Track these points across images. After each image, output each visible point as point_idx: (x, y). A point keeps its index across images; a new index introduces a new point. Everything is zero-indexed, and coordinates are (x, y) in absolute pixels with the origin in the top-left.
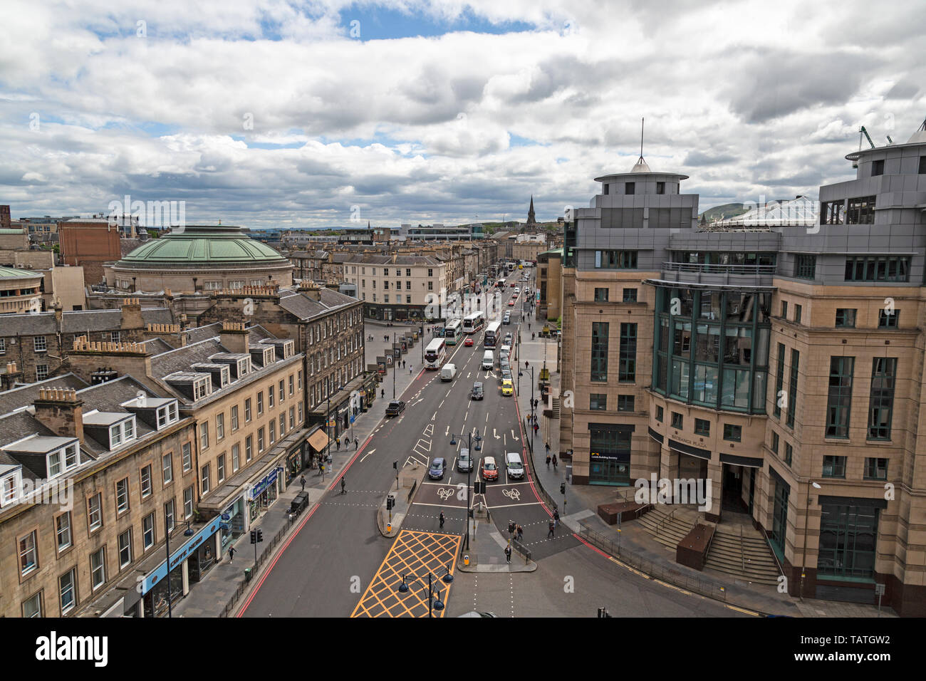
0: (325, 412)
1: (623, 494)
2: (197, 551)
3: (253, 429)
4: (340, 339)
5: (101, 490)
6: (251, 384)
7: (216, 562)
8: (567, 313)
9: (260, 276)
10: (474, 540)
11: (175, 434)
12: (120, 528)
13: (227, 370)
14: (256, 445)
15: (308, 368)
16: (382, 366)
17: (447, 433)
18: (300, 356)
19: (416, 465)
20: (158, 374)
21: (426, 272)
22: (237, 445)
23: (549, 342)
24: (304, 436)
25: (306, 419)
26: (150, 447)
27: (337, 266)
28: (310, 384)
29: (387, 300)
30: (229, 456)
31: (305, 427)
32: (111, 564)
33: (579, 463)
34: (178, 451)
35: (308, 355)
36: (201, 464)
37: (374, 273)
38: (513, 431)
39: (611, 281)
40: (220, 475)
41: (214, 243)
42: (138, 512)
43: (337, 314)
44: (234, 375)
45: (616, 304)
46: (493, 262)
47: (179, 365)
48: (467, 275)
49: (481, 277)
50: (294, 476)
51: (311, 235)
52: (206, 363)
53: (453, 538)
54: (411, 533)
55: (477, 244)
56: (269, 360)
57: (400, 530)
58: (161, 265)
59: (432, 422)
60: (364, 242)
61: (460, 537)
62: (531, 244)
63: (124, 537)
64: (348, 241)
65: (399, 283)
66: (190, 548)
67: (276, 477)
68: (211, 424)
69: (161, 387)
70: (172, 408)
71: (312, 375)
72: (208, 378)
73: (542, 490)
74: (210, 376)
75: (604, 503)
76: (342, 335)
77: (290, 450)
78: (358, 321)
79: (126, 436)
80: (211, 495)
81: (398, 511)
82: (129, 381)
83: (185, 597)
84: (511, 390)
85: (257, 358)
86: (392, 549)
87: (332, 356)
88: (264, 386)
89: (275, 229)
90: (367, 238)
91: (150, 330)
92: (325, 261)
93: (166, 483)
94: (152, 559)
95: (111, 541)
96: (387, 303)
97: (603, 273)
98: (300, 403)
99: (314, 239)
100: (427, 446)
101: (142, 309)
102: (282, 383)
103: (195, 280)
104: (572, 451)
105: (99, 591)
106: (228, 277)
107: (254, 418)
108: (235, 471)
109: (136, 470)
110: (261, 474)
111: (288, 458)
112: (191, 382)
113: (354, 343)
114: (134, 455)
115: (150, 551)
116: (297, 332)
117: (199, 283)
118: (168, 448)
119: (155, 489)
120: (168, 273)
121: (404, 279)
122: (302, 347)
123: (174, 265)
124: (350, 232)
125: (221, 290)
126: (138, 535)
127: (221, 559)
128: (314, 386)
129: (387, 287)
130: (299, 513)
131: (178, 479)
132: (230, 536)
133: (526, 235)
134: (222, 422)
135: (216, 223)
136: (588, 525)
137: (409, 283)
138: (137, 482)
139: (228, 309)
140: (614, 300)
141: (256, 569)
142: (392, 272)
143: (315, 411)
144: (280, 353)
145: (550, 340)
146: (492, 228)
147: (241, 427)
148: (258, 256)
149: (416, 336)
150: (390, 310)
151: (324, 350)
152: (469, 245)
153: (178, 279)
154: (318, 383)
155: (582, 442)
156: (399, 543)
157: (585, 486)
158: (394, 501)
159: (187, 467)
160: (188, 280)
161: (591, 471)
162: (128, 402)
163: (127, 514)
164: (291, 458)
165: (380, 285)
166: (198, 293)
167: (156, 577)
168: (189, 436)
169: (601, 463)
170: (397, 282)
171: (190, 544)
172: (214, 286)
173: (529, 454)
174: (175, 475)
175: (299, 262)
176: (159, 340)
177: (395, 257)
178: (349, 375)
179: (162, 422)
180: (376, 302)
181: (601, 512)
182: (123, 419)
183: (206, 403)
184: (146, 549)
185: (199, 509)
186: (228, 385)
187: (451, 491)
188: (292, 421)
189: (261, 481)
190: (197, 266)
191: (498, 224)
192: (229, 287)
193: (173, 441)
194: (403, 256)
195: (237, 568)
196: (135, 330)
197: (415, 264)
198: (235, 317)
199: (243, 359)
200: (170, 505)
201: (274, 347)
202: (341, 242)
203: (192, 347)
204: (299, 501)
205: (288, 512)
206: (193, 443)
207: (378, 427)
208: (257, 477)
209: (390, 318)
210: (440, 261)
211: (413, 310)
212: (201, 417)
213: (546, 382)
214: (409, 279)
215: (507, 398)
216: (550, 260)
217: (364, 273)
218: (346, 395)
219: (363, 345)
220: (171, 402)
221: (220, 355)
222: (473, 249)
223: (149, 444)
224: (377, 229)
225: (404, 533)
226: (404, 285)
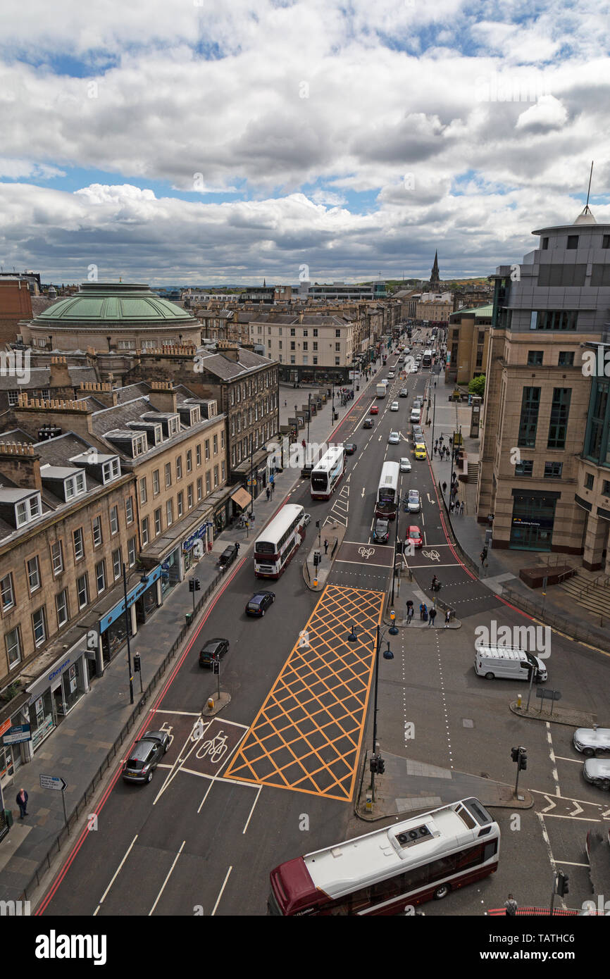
0: (247, 471)
1: (544, 559)
2: (142, 596)
3: (183, 485)
4: (258, 400)
5: (61, 538)
6: (181, 442)
7: (158, 606)
8: (494, 377)
9: (170, 336)
10: (398, 597)
11: (118, 488)
12: (77, 572)
13: (159, 428)
14: (186, 501)
15: (230, 428)
16: (294, 427)
17: (363, 495)
18: (222, 416)
19: (336, 525)
20: (98, 431)
21: (333, 332)
22: (171, 501)
23: (460, 406)
24: (228, 494)
25: (228, 477)
26: (99, 500)
27: (243, 325)
28: (231, 444)
29: (293, 361)
30: (164, 510)
31: (227, 485)
32: (72, 605)
33: (499, 528)
34: (122, 505)
35: (230, 416)
36: (141, 517)
37: (281, 334)
38: (428, 495)
39: (547, 343)
40: (157, 527)
41: (126, 302)
42: (92, 559)
43: (255, 375)
44: (166, 434)
45: (550, 368)
46: (396, 323)
47: (115, 423)
48: (372, 336)
49: (386, 338)
50: (220, 531)
51: (211, 294)
52: (139, 421)
53: (377, 594)
54: (336, 588)
55: (383, 304)
56: (196, 421)
57: (325, 585)
58: (76, 324)
59: (347, 484)
60: (266, 301)
61: (384, 594)
62: (436, 304)
63: (82, 581)
64: (249, 300)
65: (305, 344)
66: (137, 593)
67: (205, 531)
68: (149, 480)
69: (103, 444)
70: (115, 463)
71: (233, 435)
72: (144, 436)
73: (462, 552)
74: (145, 434)
75: (525, 568)
76: (260, 396)
77: (217, 506)
78: (273, 382)
79: (78, 489)
80: (150, 546)
81: (323, 568)
82: (72, 437)
83: (134, 636)
84: (424, 454)
85: (185, 418)
86: (320, 602)
87: (251, 417)
88: (192, 445)
89: (175, 288)
90: (267, 296)
91: (82, 388)
92: (230, 320)
93: (113, 533)
94: (104, 602)
95: (71, 584)
96: (293, 364)
97: (539, 335)
98: (223, 462)
99: (215, 298)
100: (345, 507)
101: (69, 368)
102: (207, 442)
103: (109, 339)
104: (493, 516)
105: (63, 627)
106: (140, 336)
107: (184, 476)
108: (169, 524)
109: (89, 521)
110: (193, 528)
111: (214, 515)
112: (130, 440)
113: (270, 404)
114: (87, 507)
115: (103, 595)
116: (220, 392)
117: (113, 342)
118: (114, 502)
119: (104, 539)
120: (83, 331)
121: (310, 340)
122: (224, 407)
123: (88, 324)
124: (250, 290)
125: (134, 350)
126: (92, 580)
127: (162, 605)
128: (235, 445)
129: (293, 348)
130: (229, 566)
131: (123, 529)
132: (168, 584)
133: (431, 293)
134: (157, 478)
135: (115, 281)
136: (510, 588)
137: (315, 344)
138: (90, 532)
139: (151, 368)
140: (549, 364)
141: (195, 614)
142: (299, 332)
143: (236, 470)
144: (204, 414)
145: (462, 404)
146: (392, 287)
147: (174, 483)
148: (169, 315)
149: (324, 398)
150: (296, 371)
151: (244, 410)
152: (374, 305)
153: (92, 338)
154: (239, 443)
155: (503, 507)
156: (326, 597)
157: (504, 550)
158: (320, 557)
159: (129, 520)
160: (101, 339)
161: (512, 536)
162: (75, 457)
163: (83, 560)
164: (217, 514)
165: (286, 346)
166: (112, 352)
167: (111, 618)
168: (131, 491)
169: (522, 529)
170: (304, 343)
171: (137, 590)
172: (127, 345)
173: (446, 517)
174: (120, 526)
175: (204, 321)
176: (91, 398)
177: (302, 316)
178: (265, 436)
179: (107, 476)
180: (282, 363)
181: (523, 576)
182: (75, 474)
183: (144, 460)
184: (99, 592)
185: (141, 559)
186: (162, 443)
187: (372, 550)
188: (216, 479)
189: (193, 535)
190: (110, 325)
191: (398, 282)
192: (141, 346)
193: (117, 496)
194: (310, 316)
195: (178, 613)
196: (64, 388)
197: (323, 325)
198: (159, 377)
199: (173, 418)
200: (117, 554)
201: (199, 407)
202: (241, 301)
203: (125, 406)
204: (228, 554)
205: (219, 565)
206: (134, 498)
207: (295, 487)
208: (190, 531)
209: (296, 379)
210: (347, 321)
211: (319, 372)
212: (140, 473)
213: (461, 447)
214: (316, 340)
215: (420, 462)
216: (463, 321)
217: (270, 333)
218: (264, 456)
219: (278, 407)
220: (114, 458)
221: (151, 414)
222: (377, 309)
223: (98, 497)
224: (279, 287)
225: (330, 588)
226: (310, 346)
